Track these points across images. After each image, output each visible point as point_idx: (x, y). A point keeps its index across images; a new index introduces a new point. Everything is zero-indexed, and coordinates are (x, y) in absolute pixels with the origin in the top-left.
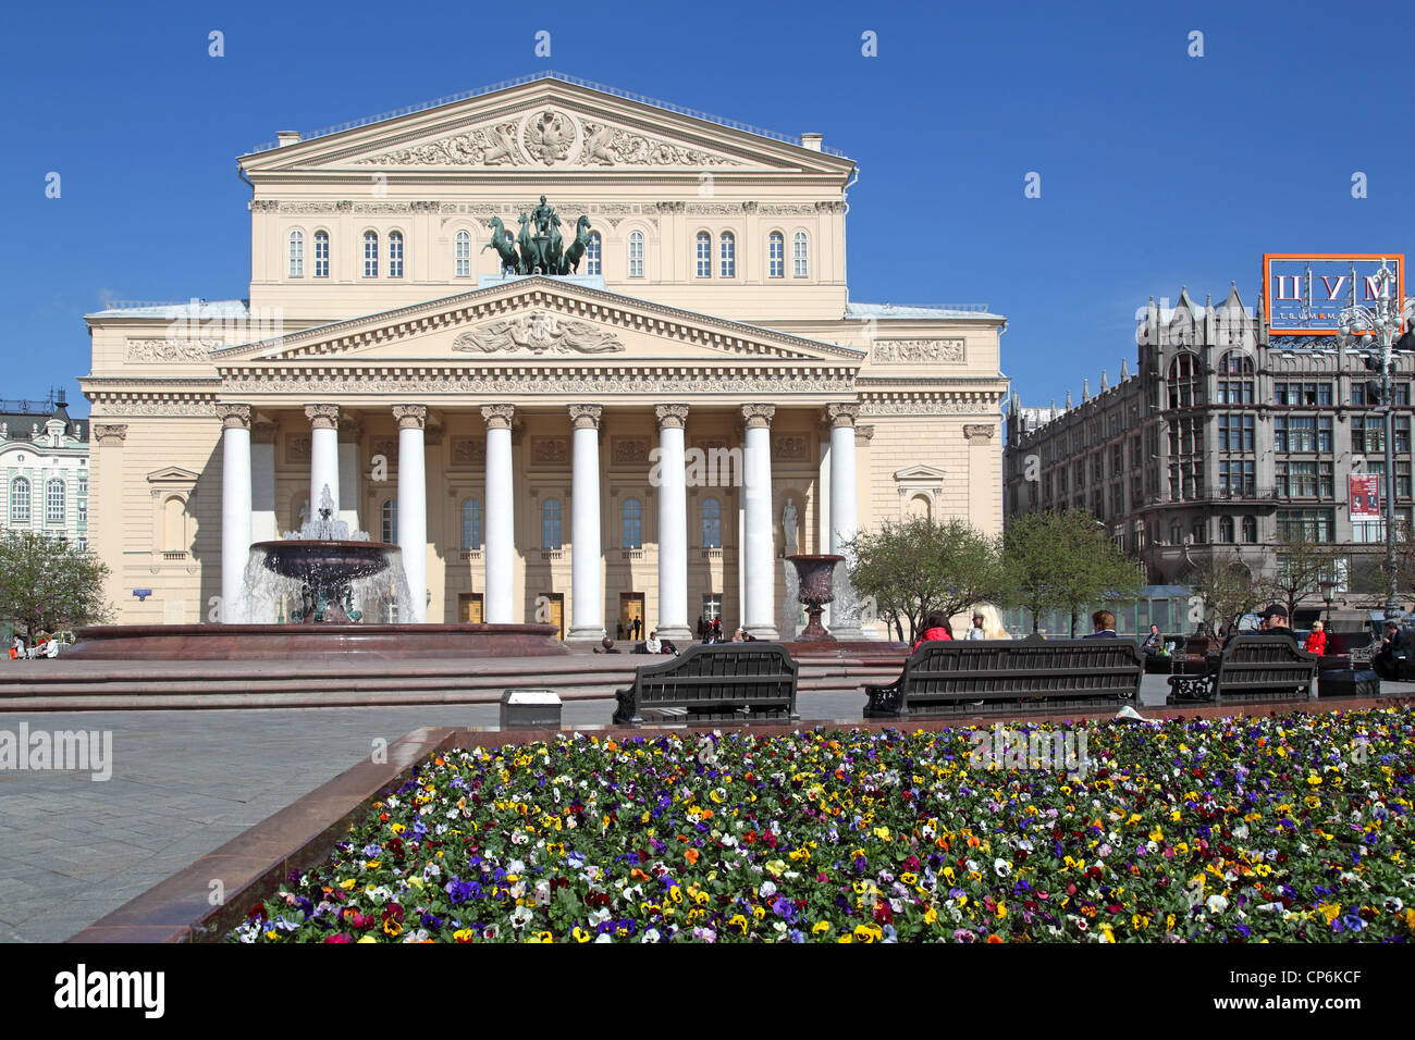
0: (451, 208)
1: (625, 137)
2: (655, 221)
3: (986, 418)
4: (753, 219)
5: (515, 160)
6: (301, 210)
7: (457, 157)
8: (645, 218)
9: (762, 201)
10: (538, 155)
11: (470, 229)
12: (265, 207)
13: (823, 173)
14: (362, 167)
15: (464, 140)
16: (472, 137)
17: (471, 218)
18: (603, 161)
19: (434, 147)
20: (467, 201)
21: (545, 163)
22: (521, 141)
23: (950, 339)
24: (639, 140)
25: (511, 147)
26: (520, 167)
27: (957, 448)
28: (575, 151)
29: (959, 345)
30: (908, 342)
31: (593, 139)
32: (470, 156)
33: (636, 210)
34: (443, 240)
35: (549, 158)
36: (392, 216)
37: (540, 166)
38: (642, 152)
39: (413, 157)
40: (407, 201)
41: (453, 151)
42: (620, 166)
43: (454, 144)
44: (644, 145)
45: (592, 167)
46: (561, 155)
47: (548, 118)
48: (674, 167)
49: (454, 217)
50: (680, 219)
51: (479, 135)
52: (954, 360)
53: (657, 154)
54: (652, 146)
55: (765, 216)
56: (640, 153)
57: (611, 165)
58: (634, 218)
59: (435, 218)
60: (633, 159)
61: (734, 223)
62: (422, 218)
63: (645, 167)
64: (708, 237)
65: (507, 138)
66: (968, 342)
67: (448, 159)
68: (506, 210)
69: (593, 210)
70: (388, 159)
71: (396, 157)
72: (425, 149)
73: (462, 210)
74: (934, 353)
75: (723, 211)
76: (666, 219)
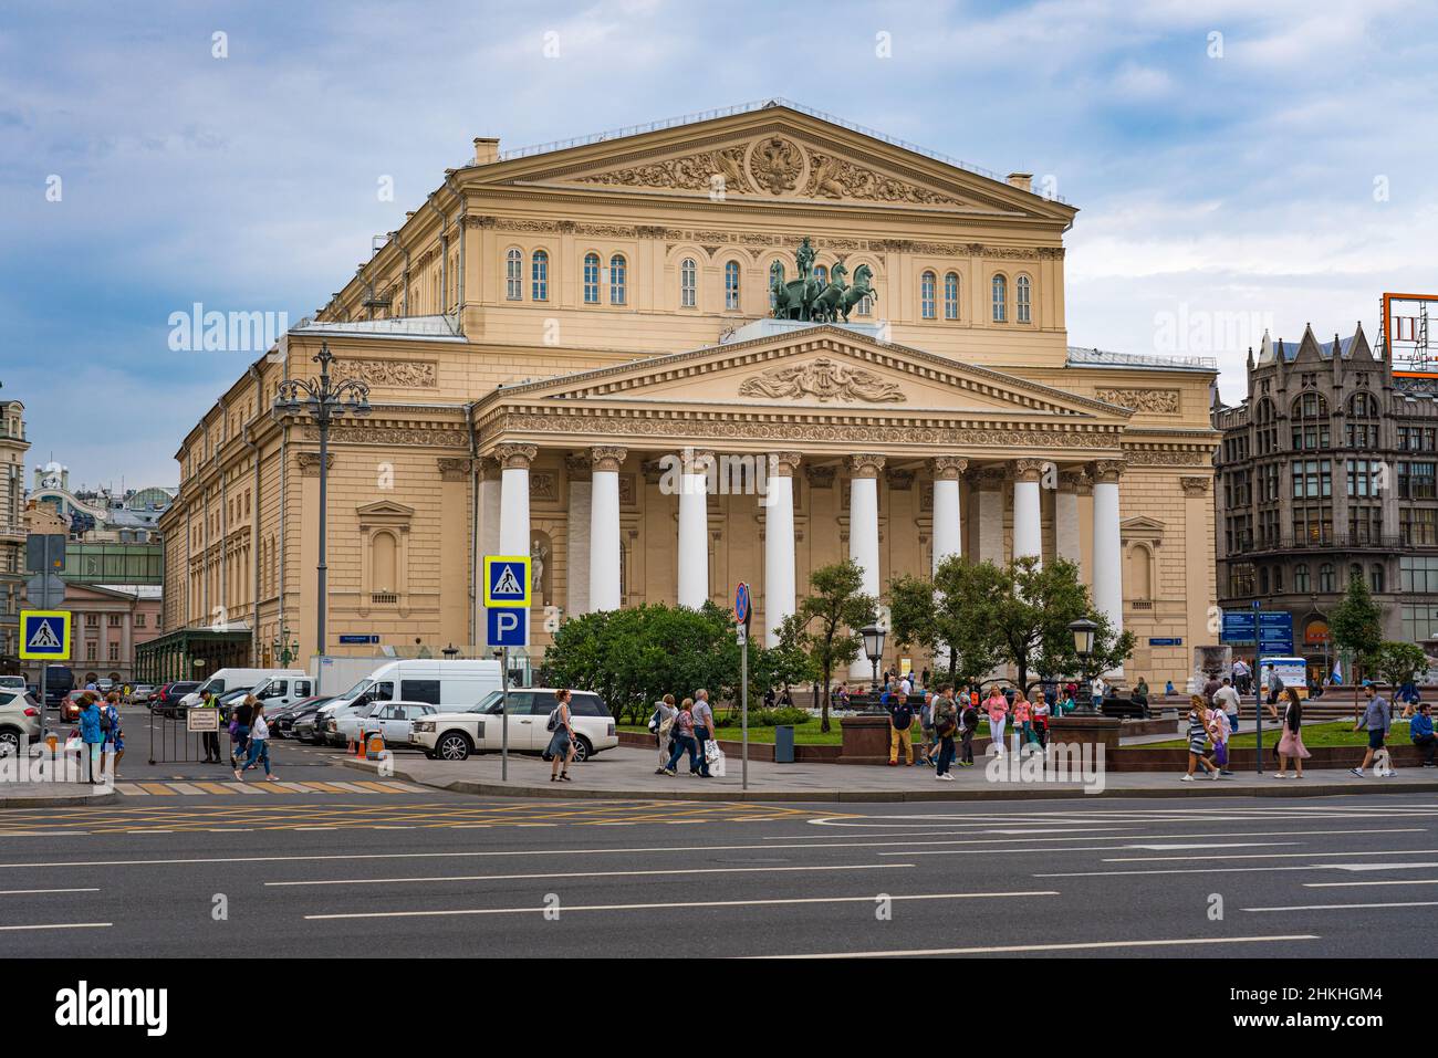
0: (676, 235)
1: (852, 170)
2: (881, 259)
3: (1202, 471)
4: (977, 260)
5: (742, 187)
6: (519, 227)
7: (682, 181)
8: (872, 255)
9: (988, 244)
10: (765, 183)
11: (695, 257)
12: (481, 223)
13: (1047, 218)
14: (583, 186)
15: (690, 164)
16: (697, 161)
17: (697, 245)
18: (830, 194)
19: (659, 169)
20: (692, 228)
21: (773, 193)
22: (748, 169)
23: (1166, 390)
24: (866, 173)
25: (738, 174)
26: (749, 196)
27: (1174, 500)
28: (802, 181)
29: (1174, 397)
30: (1126, 392)
31: (821, 171)
32: (696, 181)
33: (863, 247)
34: (668, 268)
35: (776, 188)
36: (615, 239)
37: (767, 196)
38: (869, 186)
39: (637, 178)
40: (631, 224)
41: (678, 174)
42: (848, 200)
43: (679, 166)
44: (871, 179)
45: (820, 199)
46: (787, 185)
47: (776, 144)
48: (900, 204)
49: (680, 244)
50: (906, 257)
51: (705, 158)
52: (1168, 411)
53: (883, 189)
54: (879, 181)
55: (989, 259)
56: (866, 187)
57: (839, 198)
58: (862, 254)
59: (660, 244)
60: (860, 193)
61: (958, 263)
62: (645, 243)
63: (871, 203)
64: (933, 276)
65: (734, 164)
66: (1184, 394)
67: (673, 183)
68: (734, 240)
69: (822, 244)
70: (610, 178)
71: (619, 176)
72: (649, 171)
73: (688, 236)
74: (1151, 404)
75: (949, 252)
76: (892, 257)
